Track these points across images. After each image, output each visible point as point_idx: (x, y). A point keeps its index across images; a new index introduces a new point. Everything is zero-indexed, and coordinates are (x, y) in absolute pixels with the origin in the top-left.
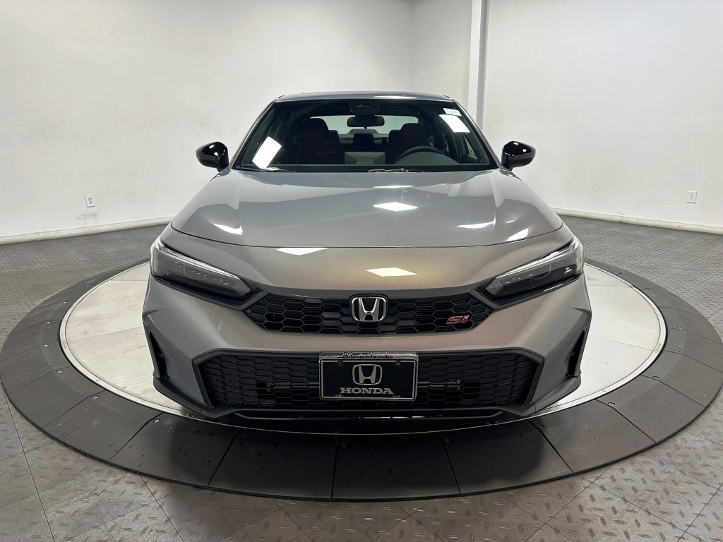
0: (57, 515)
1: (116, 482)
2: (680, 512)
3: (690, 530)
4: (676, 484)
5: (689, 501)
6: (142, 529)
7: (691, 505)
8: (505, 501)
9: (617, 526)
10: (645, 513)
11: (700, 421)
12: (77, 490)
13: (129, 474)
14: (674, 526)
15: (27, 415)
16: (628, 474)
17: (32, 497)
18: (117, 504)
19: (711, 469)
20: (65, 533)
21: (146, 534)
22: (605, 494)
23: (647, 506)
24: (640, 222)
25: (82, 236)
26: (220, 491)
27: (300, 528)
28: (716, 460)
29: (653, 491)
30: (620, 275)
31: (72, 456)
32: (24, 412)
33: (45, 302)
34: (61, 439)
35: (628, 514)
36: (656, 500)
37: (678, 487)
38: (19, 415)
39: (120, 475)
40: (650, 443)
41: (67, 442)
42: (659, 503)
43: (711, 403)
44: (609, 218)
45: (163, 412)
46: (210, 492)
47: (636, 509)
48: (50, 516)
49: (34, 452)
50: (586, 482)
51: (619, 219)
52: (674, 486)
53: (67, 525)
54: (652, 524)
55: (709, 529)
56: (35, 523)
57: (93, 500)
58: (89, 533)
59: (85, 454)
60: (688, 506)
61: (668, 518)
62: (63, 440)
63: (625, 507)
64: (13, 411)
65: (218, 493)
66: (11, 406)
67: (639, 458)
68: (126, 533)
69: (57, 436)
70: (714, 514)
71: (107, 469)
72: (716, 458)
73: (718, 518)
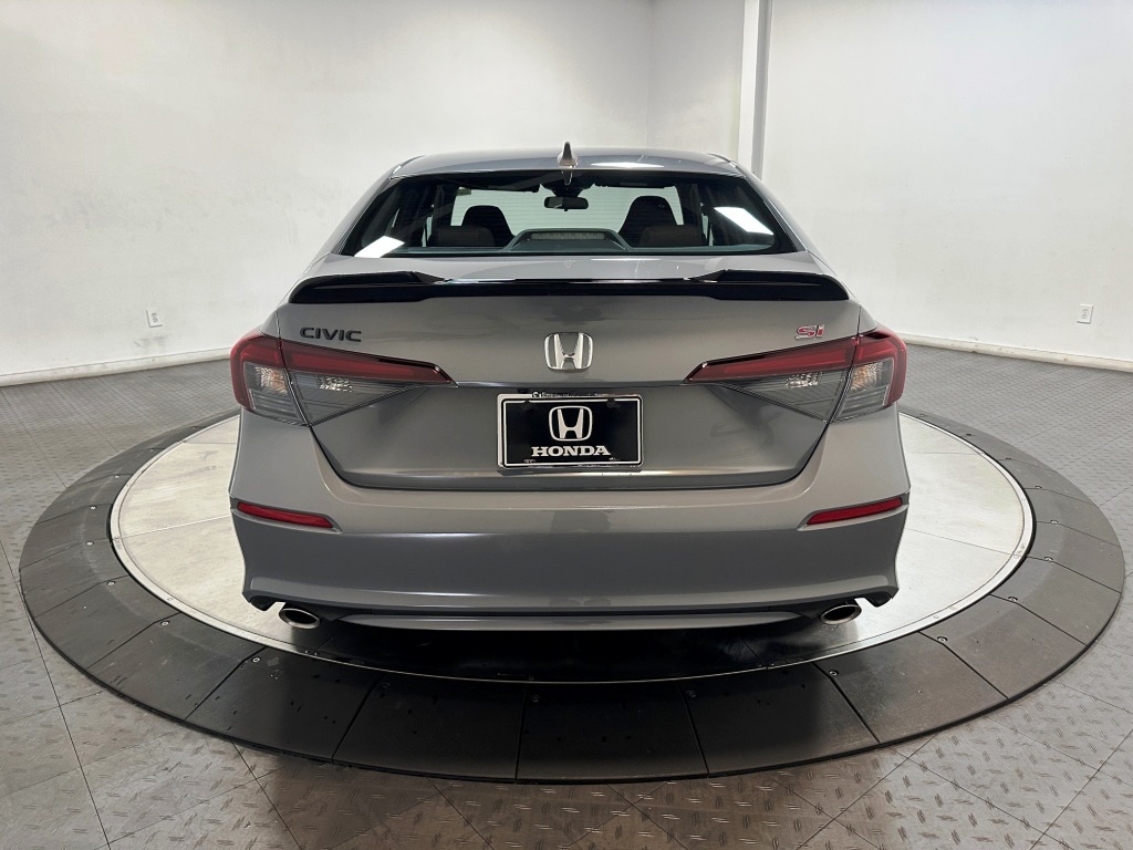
0: (110, 800)
1: (197, 751)
2: (1039, 805)
3: (1052, 831)
4: (1035, 762)
5: (1052, 788)
6: (235, 821)
7: (1056, 794)
8: (775, 784)
9: (942, 823)
10: (985, 806)
11: (1078, 666)
12: (138, 762)
13: (215, 740)
14: (1027, 825)
15: (63, 650)
16: (961, 747)
17: (74, 772)
18: (197, 784)
19: (1090, 739)
20: (121, 825)
21: (241, 828)
22: (926, 776)
23: (988, 794)
24: (1004, 352)
25: (141, 371)
26: (350, 766)
27: (468, 822)
28: (1097, 726)
29: (999, 772)
30: (968, 438)
31: (131, 712)
32: (58, 644)
33: (88, 475)
34: (114, 685)
35: (960, 807)
36: (1003, 785)
37: (1037, 766)
38: (50, 649)
39: (201, 740)
40: (999, 699)
41: (123, 691)
42: (1007, 791)
43: (1096, 638)
44: (957, 345)
45: (266, 647)
46: (335, 767)
47: (973, 799)
48: (100, 801)
49: (77, 704)
50: (898, 757)
51: (971, 347)
52: (1031, 765)
53: (124, 815)
54: (994, 821)
55: (1080, 829)
56: (77, 811)
57: (163, 777)
58: (156, 826)
59: (150, 709)
60: (1051, 795)
61: (1019, 813)
62: (118, 687)
63: (956, 794)
64: (42, 642)
65: (347, 769)
66: (38, 635)
67: (981, 723)
68: (212, 826)
69: (108, 682)
70: (1090, 808)
71: (183, 732)
72: (1098, 723)
73: (1094, 814)
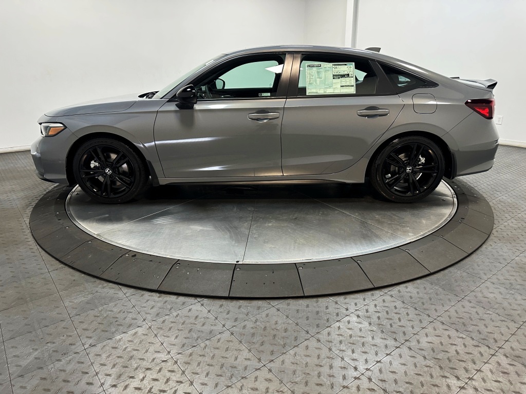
0: (70, 304)
1: (104, 288)
2: (435, 309)
3: (438, 319)
5: (442, 304)
6: (118, 311)
7: (443, 306)
8: (331, 301)
9: (395, 315)
10: (414, 310)
12: (81, 291)
13: (111, 284)
14: (429, 316)
15: (49, 252)
16: (408, 290)
17: (55, 295)
18: (104, 298)
19: (462, 288)
20: (75, 312)
21: (121, 313)
22: (392, 299)
23: (416, 306)
27: (209, 311)
28: (466, 283)
29: (422, 298)
31: (77, 274)
32: (47, 250)
33: (55, 187)
34: (70, 264)
35: (403, 310)
36: (422, 303)
38: (44, 252)
39: (106, 284)
40: (427, 272)
41: (74, 266)
42: (424, 305)
43: (475, 251)
45: (131, 251)
46: (158, 293)
47: (409, 307)
48: (66, 304)
49: (56, 271)
50: (382, 292)
52: (436, 296)
53: (76, 308)
54: (416, 315)
55: (450, 318)
56: (58, 307)
57: (90, 296)
58: (89, 312)
59: (84, 273)
60: (441, 306)
61: (427, 312)
62: (72, 265)
63: (402, 305)
64: (40, 250)
65: (163, 294)
66: (38, 247)
67: (418, 281)
68: (110, 312)
69: (68, 263)
70: (456, 311)
71: (98, 281)
73: (457, 313)
